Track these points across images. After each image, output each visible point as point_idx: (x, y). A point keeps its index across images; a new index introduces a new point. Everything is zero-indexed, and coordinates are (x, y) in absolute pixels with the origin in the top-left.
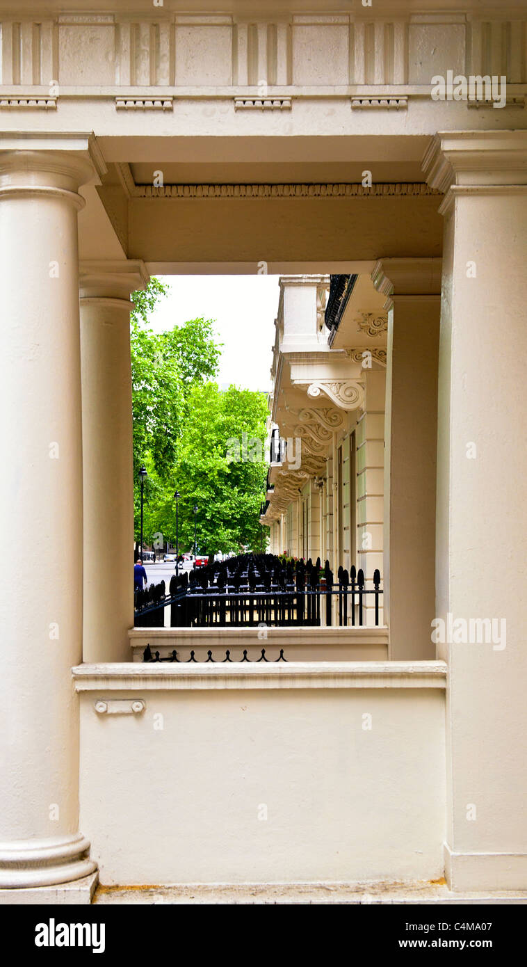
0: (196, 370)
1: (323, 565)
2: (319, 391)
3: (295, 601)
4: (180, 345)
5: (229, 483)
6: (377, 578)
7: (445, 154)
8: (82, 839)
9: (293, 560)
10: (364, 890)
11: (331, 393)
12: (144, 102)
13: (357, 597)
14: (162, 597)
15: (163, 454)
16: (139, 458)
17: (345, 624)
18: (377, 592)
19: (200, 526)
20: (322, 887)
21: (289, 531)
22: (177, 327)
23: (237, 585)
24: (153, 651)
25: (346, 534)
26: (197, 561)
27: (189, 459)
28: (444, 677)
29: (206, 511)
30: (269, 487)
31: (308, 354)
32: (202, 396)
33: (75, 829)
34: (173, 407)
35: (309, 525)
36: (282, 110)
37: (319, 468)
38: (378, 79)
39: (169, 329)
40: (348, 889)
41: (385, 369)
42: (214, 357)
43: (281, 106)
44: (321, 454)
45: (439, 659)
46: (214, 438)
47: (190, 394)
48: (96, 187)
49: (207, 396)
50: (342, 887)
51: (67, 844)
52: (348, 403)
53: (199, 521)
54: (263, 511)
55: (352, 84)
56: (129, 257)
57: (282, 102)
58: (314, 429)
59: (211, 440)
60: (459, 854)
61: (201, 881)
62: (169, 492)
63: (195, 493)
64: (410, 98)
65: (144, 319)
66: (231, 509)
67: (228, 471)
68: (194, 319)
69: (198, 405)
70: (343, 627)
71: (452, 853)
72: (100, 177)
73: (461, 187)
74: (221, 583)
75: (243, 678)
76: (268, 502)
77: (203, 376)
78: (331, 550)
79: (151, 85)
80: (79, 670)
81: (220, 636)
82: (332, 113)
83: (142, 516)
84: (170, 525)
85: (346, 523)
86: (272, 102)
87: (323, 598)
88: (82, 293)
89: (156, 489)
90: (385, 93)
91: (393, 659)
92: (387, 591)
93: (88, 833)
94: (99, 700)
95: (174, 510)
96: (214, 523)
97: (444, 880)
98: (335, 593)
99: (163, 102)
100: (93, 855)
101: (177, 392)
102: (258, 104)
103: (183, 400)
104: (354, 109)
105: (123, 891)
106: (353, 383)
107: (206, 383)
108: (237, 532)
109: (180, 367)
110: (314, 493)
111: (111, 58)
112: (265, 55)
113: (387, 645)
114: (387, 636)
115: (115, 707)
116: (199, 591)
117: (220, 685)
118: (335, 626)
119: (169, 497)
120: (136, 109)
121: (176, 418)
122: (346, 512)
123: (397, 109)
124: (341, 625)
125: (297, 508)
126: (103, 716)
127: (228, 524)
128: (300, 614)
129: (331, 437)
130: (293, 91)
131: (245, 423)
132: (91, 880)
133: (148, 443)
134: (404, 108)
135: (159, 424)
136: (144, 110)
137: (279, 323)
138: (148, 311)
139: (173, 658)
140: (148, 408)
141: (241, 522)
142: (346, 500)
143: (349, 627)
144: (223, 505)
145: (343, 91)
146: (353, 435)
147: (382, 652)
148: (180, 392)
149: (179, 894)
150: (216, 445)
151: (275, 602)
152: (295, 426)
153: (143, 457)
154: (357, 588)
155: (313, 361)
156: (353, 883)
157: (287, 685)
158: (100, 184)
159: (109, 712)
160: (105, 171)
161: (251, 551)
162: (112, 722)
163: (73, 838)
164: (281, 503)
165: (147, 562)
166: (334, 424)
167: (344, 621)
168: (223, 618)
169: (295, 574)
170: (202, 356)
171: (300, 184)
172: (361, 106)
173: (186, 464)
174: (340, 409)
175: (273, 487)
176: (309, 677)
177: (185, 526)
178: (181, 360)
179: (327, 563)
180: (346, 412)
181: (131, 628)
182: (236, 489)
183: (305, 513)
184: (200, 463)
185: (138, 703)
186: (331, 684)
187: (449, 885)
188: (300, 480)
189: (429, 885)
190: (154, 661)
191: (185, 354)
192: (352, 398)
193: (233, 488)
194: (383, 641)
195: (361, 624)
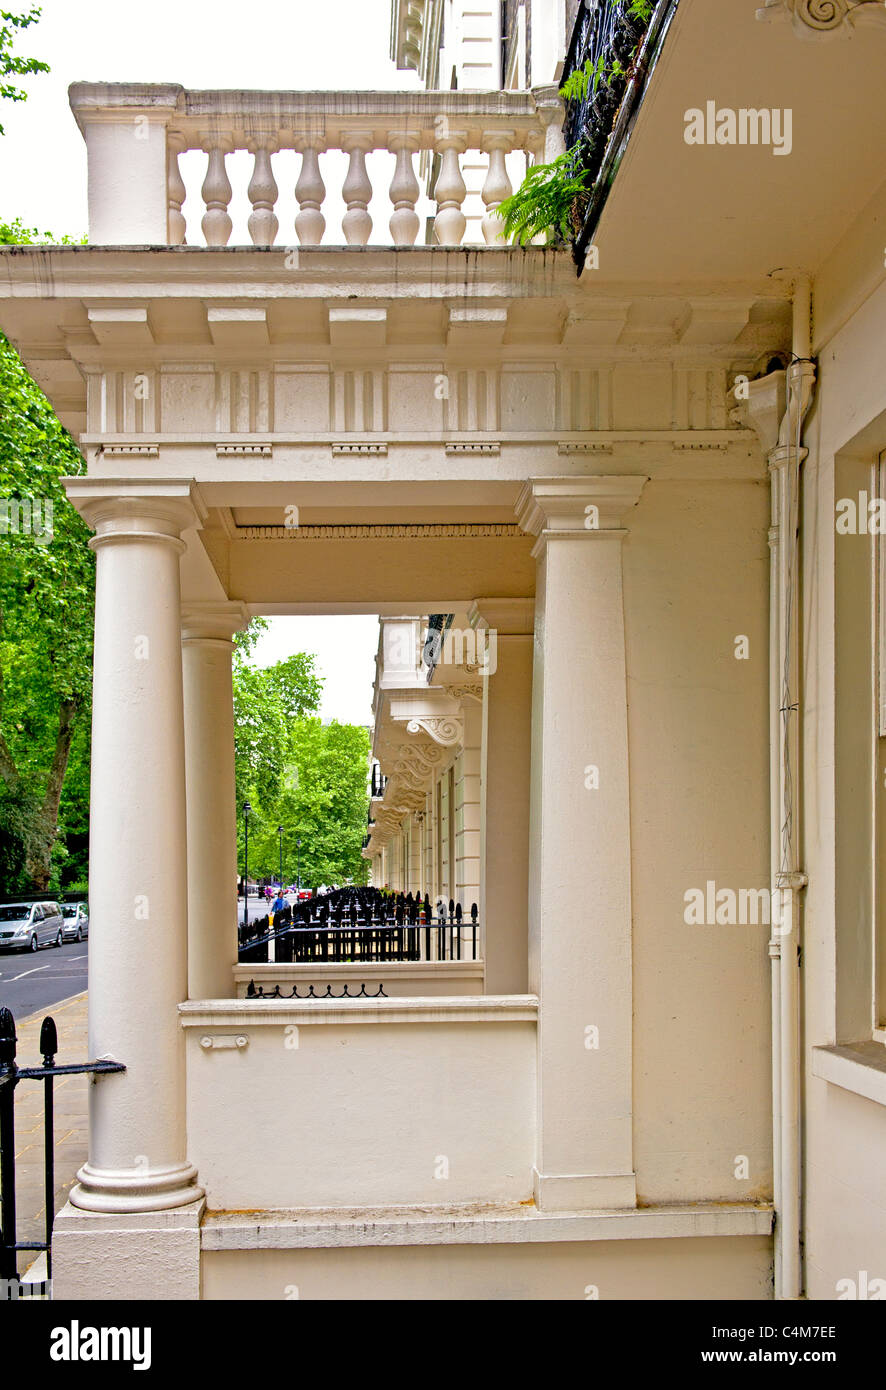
0: (298, 704)
1: (423, 898)
2: (418, 728)
3: (396, 934)
4: (283, 680)
5: (333, 817)
6: (474, 911)
7: (537, 500)
8: (190, 1167)
9: (394, 894)
10: (458, 1211)
11: (431, 729)
12: (244, 448)
13: (455, 930)
14: (266, 931)
15: (267, 788)
16: (245, 793)
17: (444, 959)
18: (474, 926)
19: (303, 859)
20: (418, 1210)
21: (390, 864)
22: (280, 662)
23: (339, 920)
24: (257, 986)
25: (445, 869)
26: (301, 894)
27: (293, 793)
28: (535, 1010)
29: (309, 845)
30: (370, 821)
31: (407, 691)
32: (305, 731)
33: (183, 1158)
34: (277, 743)
35: (410, 859)
36: (378, 455)
37: (420, 802)
38: (471, 425)
39: (272, 663)
40: (443, 1211)
41: (481, 705)
42: (317, 691)
43: (379, 452)
44: (421, 789)
45: (532, 993)
46: (317, 772)
47: (293, 728)
48: (198, 531)
49: (310, 731)
50: (438, 1209)
51: (176, 1172)
52: (447, 739)
53: (302, 855)
54: (365, 844)
55: (446, 430)
56: (230, 599)
57: (378, 448)
58: (414, 764)
59: (314, 775)
60: (546, 1177)
61: (303, 1205)
62: (274, 826)
63: (298, 827)
64: (503, 444)
65: (248, 654)
66: (335, 842)
67: (331, 805)
68: (296, 654)
69: (301, 740)
70: (442, 962)
71: (541, 1176)
72: (202, 521)
73: (552, 531)
74: (323, 918)
75: (343, 1013)
76: (369, 836)
77: (306, 710)
78: (431, 884)
79: (251, 432)
80: (185, 1007)
81: (322, 971)
82: (428, 458)
83: (246, 850)
84: (274, 859)
85: (445, 857)
86: (369, 448)
87: (423, 932)
88: (185, 634)
89: (261, 823)
90: (478, 439)
91: (489, 993)
92: (483, 925)
93: (195, 1161)
94: (204, 1035)
95: (278, 844)
96: (318, 857)
97: (534, 1201)
98: (434, 926)
99: (262, 448)
100: (201, 1182)
101: (280, 726)
102: (355, 449)
103: (286, 735)
104: (449, 454)
105: (230, 1215)
106: (451, 719)
107: (309, 718)
108: (341, 865)
109: (283, 701)
110: (415, 827)
111: (211, 405)
112: (361, 402)
113: (482, 979)
114: (482, 970)
115: (220, 1042)
116: (303, 926)
117: (321, 1020)
118: (434, 961)
119: (273, 831)
120: (235, 456)
121: (279, 752)
122: (445, 846)
123: (490, 455)
124: (440, 959)
125: (398, 841)
126: (209, 1050)
127: (331, 857)
128: (400, 945)
129: (430, 772)
130: (389, 437)
131: (347, 758)
132: (199, 1205)
133: (253, 778)
134: (497, 454)
135: (263, 759)
136: (244, 456)
137: (380, 660)
138: (251, 646)
139: (276, 994)
140: (252, 742)
141: (345, 856)
142: (445, 834)
143: (448, 961)
144: (327, 839)
145: (438, 437)
146: (452, 770)
147: (478, 985)
148: (283, 727)
149: (283, 1218)
150: (320, 779)
151: (377, 934)
152: (395, 762)
153: (249, 791)
154: (455, 921)
155: (412, 697)
156: (447, 1206)
157: (385, 1019)
158: (201, 528)
159: (214, 1046)
160: (206, 516)
161: (353, 884)
162: (216, 1056)
163: (181, 1166)
164: (382, 837)
165: (252, 895)
166: (433, 759)
167: (442, 956)
168: (325, 950)
169: (395, 908)
170: (304, 691)
171: (398, 525)
172: (455, 452)
173: (290, 798)
174: (439, 745)
175: (374, 821)
176: (406, 1011)
177: (290, 860)
178: (284, 694)
179: (427, 896)
180: (445, 748)
181: (235, 964)
182: (339, 823)
183: (405, 847)
184: (303, 797)
185: (242, 1038)
186: (427, 1018)
187: (537, 1207)
188: (400, 814)
189: (520, 1206)
190: (257, 997)
191: (288, 689)
192: (451, 734)
193: (335, 821)
194: (479, 975)
195: (459, 958)
